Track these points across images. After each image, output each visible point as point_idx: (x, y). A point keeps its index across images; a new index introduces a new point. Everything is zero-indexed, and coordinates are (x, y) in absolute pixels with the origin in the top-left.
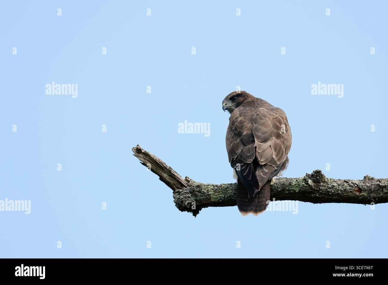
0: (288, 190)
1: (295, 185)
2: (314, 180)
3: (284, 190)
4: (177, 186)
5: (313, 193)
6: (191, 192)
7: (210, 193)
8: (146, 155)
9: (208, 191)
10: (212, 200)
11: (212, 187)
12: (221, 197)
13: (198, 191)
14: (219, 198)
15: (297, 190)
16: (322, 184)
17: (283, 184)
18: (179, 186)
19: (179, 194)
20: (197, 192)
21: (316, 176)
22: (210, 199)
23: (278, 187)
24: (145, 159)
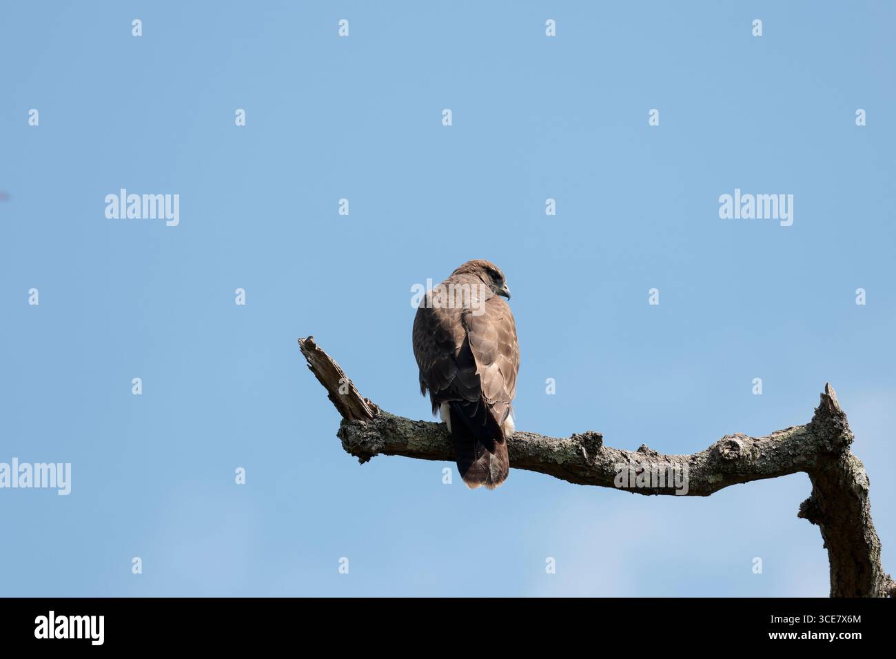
0: (543, 458)
1: (558, 451)
2: (590, 449)
3: (537, 456)
4: (354, 413)
5: (583, 469)
6: (380, 430)
7: (408, 435)
8: (320, 355)
9: (405, 432)
10: (409, 447)
11: (411, 426)
12: (423, 445)
13: (390, 429)
14: (421, 445)
15: (560, 460)
16: (598, 456)
17: (538, 446)
18: (358, 414)
19: (360, 429)
20: (388, 431)
21: (594, 443)
22: (407, 444)
23: (528, 449)
24: (316, 361)
